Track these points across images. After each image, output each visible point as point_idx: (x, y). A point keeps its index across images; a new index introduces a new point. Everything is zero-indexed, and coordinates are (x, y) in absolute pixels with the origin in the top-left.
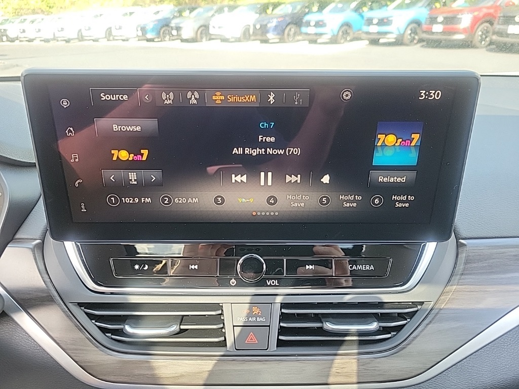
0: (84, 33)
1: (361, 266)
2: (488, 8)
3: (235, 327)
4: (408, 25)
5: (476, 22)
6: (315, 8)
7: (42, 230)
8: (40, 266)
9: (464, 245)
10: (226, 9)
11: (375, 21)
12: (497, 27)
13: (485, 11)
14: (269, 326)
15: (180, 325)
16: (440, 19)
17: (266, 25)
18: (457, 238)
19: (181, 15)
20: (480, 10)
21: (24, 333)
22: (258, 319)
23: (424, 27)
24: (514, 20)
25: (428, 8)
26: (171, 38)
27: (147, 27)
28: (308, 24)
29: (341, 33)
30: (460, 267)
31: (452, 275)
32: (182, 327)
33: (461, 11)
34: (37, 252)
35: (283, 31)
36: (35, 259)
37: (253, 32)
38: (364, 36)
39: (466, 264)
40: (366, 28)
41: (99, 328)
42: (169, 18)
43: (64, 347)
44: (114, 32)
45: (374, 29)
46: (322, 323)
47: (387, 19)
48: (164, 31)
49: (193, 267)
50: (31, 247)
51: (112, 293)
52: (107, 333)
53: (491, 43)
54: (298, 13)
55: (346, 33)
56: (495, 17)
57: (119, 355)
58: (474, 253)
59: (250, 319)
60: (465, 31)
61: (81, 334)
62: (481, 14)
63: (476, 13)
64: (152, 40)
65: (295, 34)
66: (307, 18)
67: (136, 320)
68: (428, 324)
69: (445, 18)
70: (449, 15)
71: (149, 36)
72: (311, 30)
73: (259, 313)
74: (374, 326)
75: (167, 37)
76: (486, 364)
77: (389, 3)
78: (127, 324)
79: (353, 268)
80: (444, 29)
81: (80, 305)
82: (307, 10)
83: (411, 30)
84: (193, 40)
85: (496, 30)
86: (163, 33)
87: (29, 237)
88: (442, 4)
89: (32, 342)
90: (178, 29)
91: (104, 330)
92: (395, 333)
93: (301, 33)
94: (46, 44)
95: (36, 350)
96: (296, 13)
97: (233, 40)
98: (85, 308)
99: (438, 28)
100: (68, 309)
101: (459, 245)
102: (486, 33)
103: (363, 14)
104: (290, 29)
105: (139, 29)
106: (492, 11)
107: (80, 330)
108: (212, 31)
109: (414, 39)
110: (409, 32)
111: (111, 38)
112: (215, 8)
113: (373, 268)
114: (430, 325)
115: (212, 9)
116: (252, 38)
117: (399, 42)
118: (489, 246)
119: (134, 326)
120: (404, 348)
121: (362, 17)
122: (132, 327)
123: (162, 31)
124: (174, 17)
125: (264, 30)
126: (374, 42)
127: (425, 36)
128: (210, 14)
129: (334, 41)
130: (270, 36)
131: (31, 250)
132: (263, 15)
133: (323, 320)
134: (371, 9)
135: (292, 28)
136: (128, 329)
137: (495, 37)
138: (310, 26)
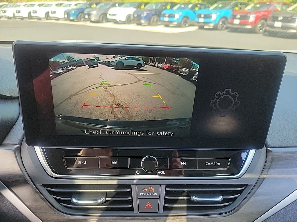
0: (33, 15)
1: (213, 163)
2: (264, 12)
3: (138, 199)
4: (221, 19)
5: (257, 19)
6: (168, 7)
7: (20, 139)
8: (19, 161)
9: (270, 151)
10: (117, 5)
11: (202, 16)
12: (269, 22)
13: (262, 13)
14: (159, 198)
15: (106, 198)
16: (238, 16)
17: (140, 15)
18: (267, 148)
19: (90, 7)
20: (260, 12)
21: (7, 202)
22: (152, 194)
23: (229, 20)
24: (278, 19)
25: (231, 10)
26: (85, 20)
27: (71, 13)
28: (164, 16)
29: (183, 22)
30: (268, 164)
31: (263, 169)
32: (107, 199)
33: (250, 13)
34: (17, 152)
35: (150, 19)
36: (16, 157)
37: (133, 19)
38: (196, 24)
39: (272, 162)
40: (196, 20)
41: (55, 199)
42: (83, 8)
43: (34, 211)
44: (51, 15)
45: (201, 20)
46: (190, 196)
47: (209, 15)
48: (80, 16)
49: (114, 163)
50: (13, 149)
51: (64, 178)
52: (61, 202)
53: (265, 31)
54: (159, 9)
55: (186, 22)
56: (268, 17)
57: (68, 216)
58: (276, 156)
59: (148, 194)
60: (251, 24)
61: (45, 203)
62: (261, 15)
63: (258, 14)
64: (73, 21)
65: (157, 21)
66: (164, 12)
67: (79, 195)
68: (250, 197)
69: (241, 16)
70: (243, 14)
71: (71, 18)
72: (166, 19)
73: (153, 190)
74: (220, 198)
75: (82, 19)
76: (279, 219)
77: (210, 6)
78: (73, 197)
79: (208, 164)
80: (240, 22)
81: (44, 185)
82: (164, 8)
83: (222, 22)
84: (97, 22)
85: (268, 24)
86: (80, 17)
87: (12, 143)
88: (239, 8)
89: (12, 207)
90: (89, 15)
91: (58, 201)
92: (232, 202)
93: (160, 21)
94: (9, 20)
95: (15, 212)
96: (157, 9)
97: (121, 23)
98: (47, 187)
99: (236, 22)
100: (37, 188)
101: (268, 151)
102: (263, 25)
103: (196, 12)
104: (154, 18)
105: (66, 13)
106: (266, 13)
107: (44, 200)
108: (109, 17)
109: (223, 27)
110: (221, 23)
111: (49, 18)
112: (111, 3)
113: (220, 164)
114: (251, 198)
115: (109, 4)
116: (132, 22)
117: (215, 28)
118: (284, 152)
119: (78, 199)
120: (237, 211)
121: (195, 13)
122: (76, 199)
123: (79, 16)
124: (87, 8)
125: (139, 18)
126: (201, 28)
127: (229, 25)
128: (108, 7)
129: (179, 26)
130: (143, 21)
131: (13, 151)
132: (139, 9)
133: (190, 194)
134: (200, 9)
135: (155, 17)
136: (74, 200)
137: (267, 28)
138: (165, 16)
